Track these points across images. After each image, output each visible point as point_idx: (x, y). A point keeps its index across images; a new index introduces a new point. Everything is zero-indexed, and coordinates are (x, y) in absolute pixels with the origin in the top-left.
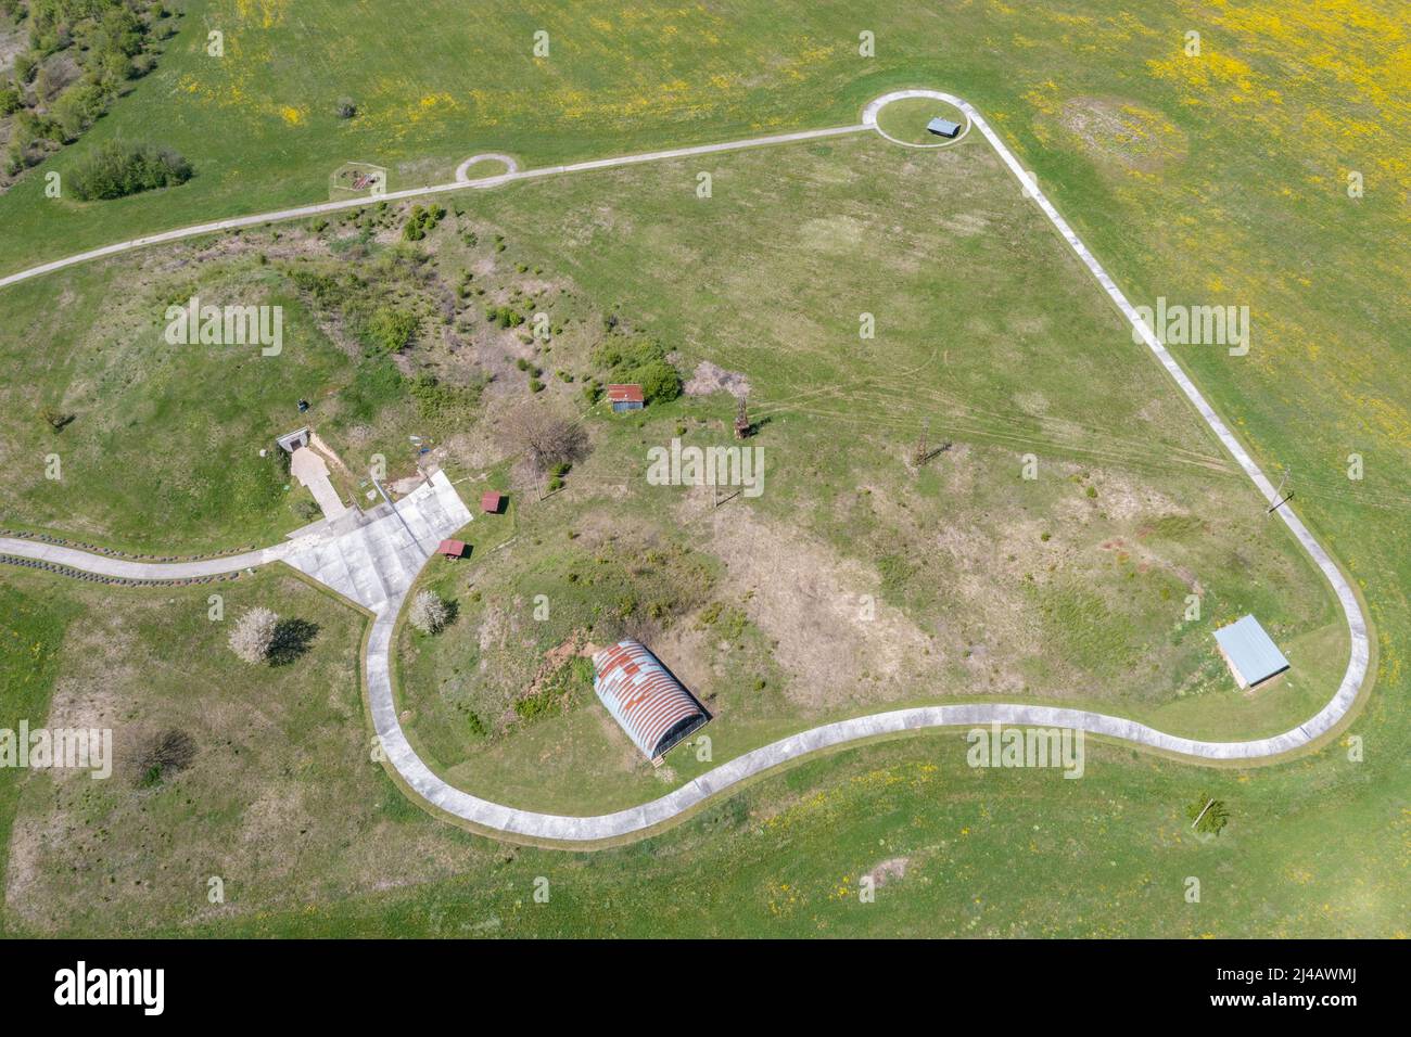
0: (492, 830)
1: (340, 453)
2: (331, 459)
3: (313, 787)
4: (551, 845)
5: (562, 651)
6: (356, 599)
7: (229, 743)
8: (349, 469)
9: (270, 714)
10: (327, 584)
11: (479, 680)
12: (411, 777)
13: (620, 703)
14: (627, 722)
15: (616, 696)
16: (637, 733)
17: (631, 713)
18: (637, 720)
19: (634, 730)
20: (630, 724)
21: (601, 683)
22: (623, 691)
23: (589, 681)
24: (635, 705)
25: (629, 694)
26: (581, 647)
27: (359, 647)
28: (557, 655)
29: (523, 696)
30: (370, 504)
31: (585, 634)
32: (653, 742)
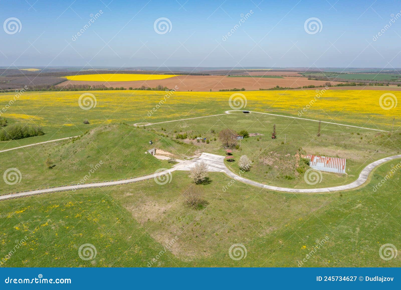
0: (326, 192)
4: (347, 190)
5: (297, 155)
8: (176, 155)
11: (278, 170)
12: (286, 190)
13: (324, 163)
14: (330, 167)
15: (321, 162)
16: (336, 168)
17: (330, 163)
18: (333, 164)
19: (334, 168)
20: (331, 167)
21: (313, 163)
22: (322, 160)
23: (308, 164)
24: (329, 161)
25: (325, 160)
26: (300, 155)
27: (228, 177)
28: (297, 157)
29: (297, 168)
30: (191, 159)
31: (299, 152)
32: (344, 166)
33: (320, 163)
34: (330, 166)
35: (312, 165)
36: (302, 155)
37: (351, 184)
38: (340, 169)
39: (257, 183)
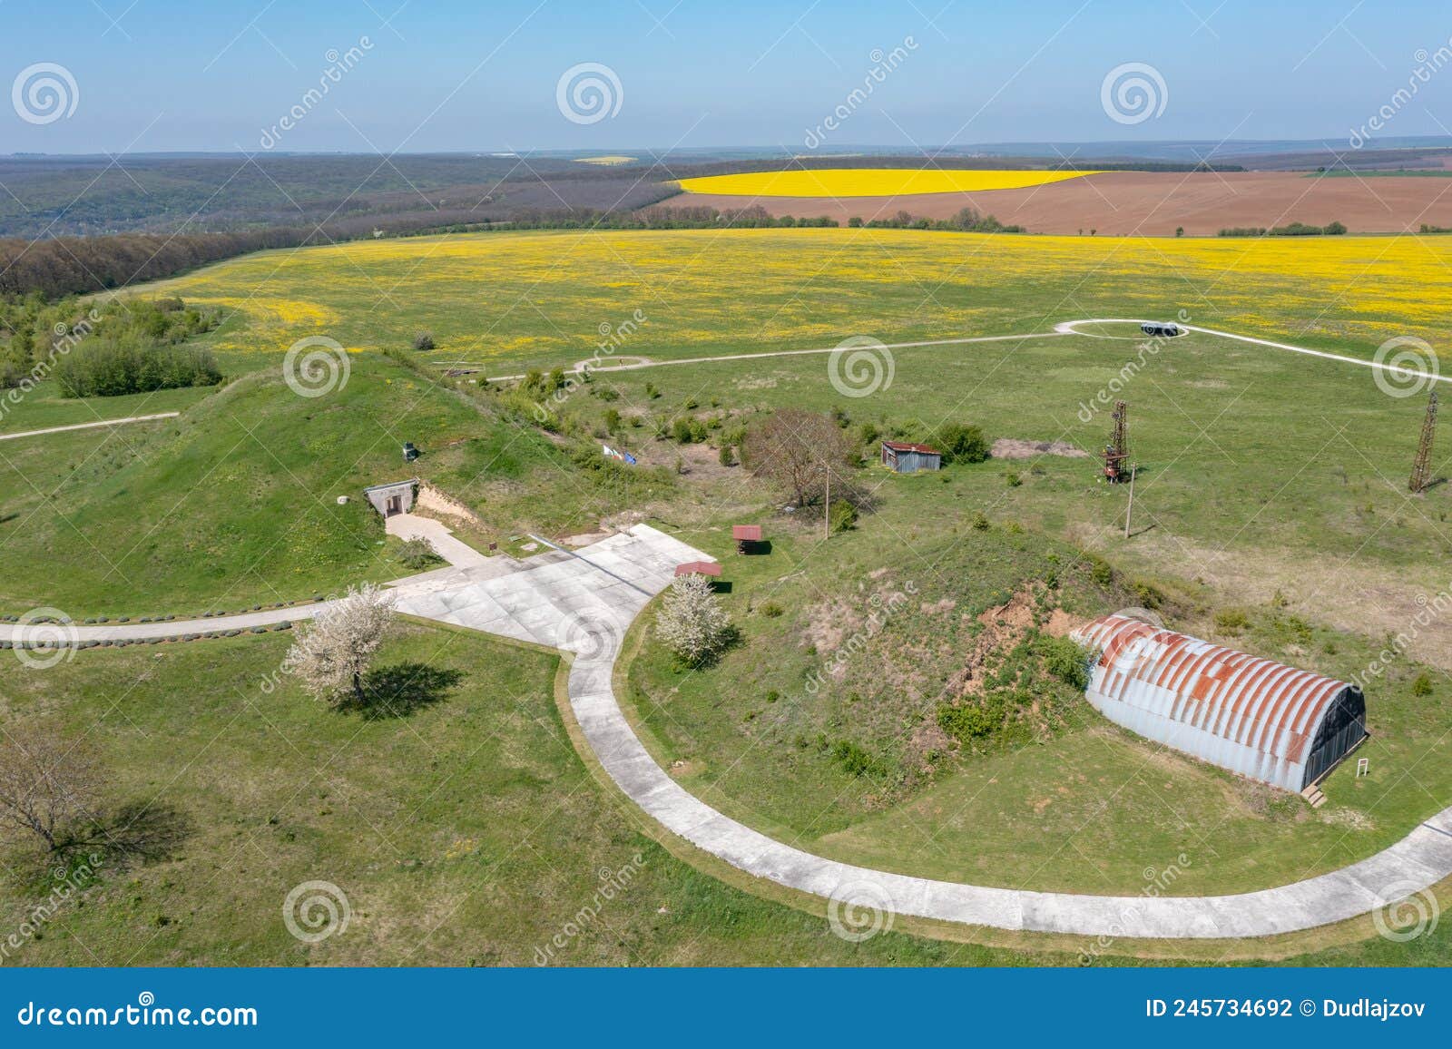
0: (989, 931)
1: (471, 506)
2: (456, 517)
3: (490, 887)
4: (1170, 951)
5: (1009, 615)
6: (530, 638)
7: (273, 822)
8: (487, 522)
9: (368, 782)
10: (469, 626)
11: (835, 695)
12: (734, 852)
13: (1173, 694)
14: (1204, 728)
15: (1159, 684)
16: (1244, 739)
17: (1212, 702)
18: (1234, 711)
19: (1233, 734)
20: (1217, 725)
21: (1107, 675)
22: (1174, 669)
23: (1076, 680)
24: (1217, 682)
25: (1193, 670)
26: (1044, 617)
27: (550, 690)
28: (1002, 624)
29: (950, 696)
30: (530, 554)
31: (1046, 593)
32: (1297, 742)
33: (1153, 687)
34: (1207, 720)
35: (1102, 692)
36: (1058, 612)
37: (1265, 895)
38: (1267, 757)
39: (648, 758)
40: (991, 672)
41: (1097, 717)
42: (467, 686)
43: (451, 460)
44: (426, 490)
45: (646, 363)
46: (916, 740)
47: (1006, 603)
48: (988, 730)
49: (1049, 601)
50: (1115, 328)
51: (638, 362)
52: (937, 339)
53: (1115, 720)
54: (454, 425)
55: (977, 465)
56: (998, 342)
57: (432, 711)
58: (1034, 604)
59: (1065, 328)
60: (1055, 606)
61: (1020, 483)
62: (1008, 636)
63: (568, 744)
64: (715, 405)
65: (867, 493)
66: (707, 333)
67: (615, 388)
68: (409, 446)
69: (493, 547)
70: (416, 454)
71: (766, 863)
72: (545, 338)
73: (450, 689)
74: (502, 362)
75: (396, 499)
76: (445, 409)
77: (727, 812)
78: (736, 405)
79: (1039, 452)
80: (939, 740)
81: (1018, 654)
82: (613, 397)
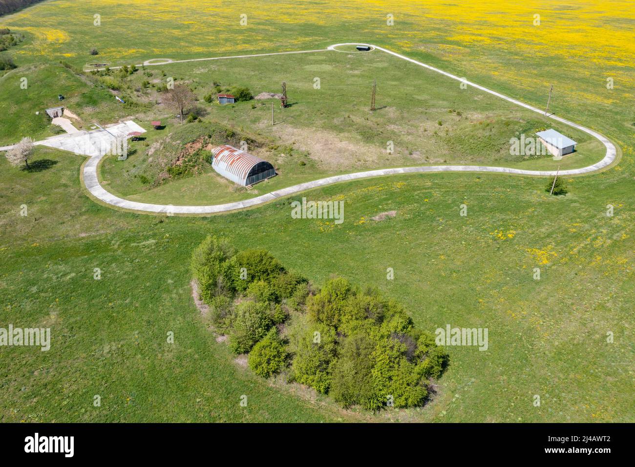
0: (151, 212)
1: (79, 115)
2: (74, 118)
3: (46, 206)
4: (188, 215)
5: (194, 145)
6: (81, 153)
8: (83, 120)
9: (25, 186)
10: (66, 150)
12: (105, 199)
13: (226, 165)
14: (231, 172)
16: (237, 174)
17: (233, 166)
18: (237, 167)
20: (233, 171)
21: (216, 160)
22: (229, 158)
23: (209, 162)
24: (236, 161)
26: (205, 145)
27: (80, 166)
28: (191, 147)
29: (172, 166)
30: (93, 129)
31: (207, 139)
32: (245, 174)
33: (224, 163)
34: (231, 170)
35: (215, 165)
38: (240, 178)
39: (97, 181)
40: (186, 159)
41: (213, 170)
42: (59, 164)
43: (74, 100)
44: (66, 110)
45: (170, 61)
46: (160, 175)
47: (193, 142)
48: (181, 173)
49: (208, 141)
50: (349, 48)
51: (167, 61)
52: (281, 52)
53: (217, 171)
54: (77, 88)
55: (247, 101)
56: (302, 53)
57: (47, 170)
58: (203, 142)
59: (331, 48)
60: (209, 143)
61: (256, 108)
62: (193, 150)
63: (78, 178)
64: (182, 79)
65: (206, 110)
66: (201, 48)
67: (153, 72)
68: (60, 96)
69: (81, 127)
70: (63, 98)
71: (111, 201)
72: (140, 50)
73: (54, 165)
74: (119, 61)
75: (57, 113)
76: (75, 83)
77: (109, 191)
78: (188, 80)
79: (271, 97)
80: (167, 176)
81: (194, 155)
82: (150, 75)
